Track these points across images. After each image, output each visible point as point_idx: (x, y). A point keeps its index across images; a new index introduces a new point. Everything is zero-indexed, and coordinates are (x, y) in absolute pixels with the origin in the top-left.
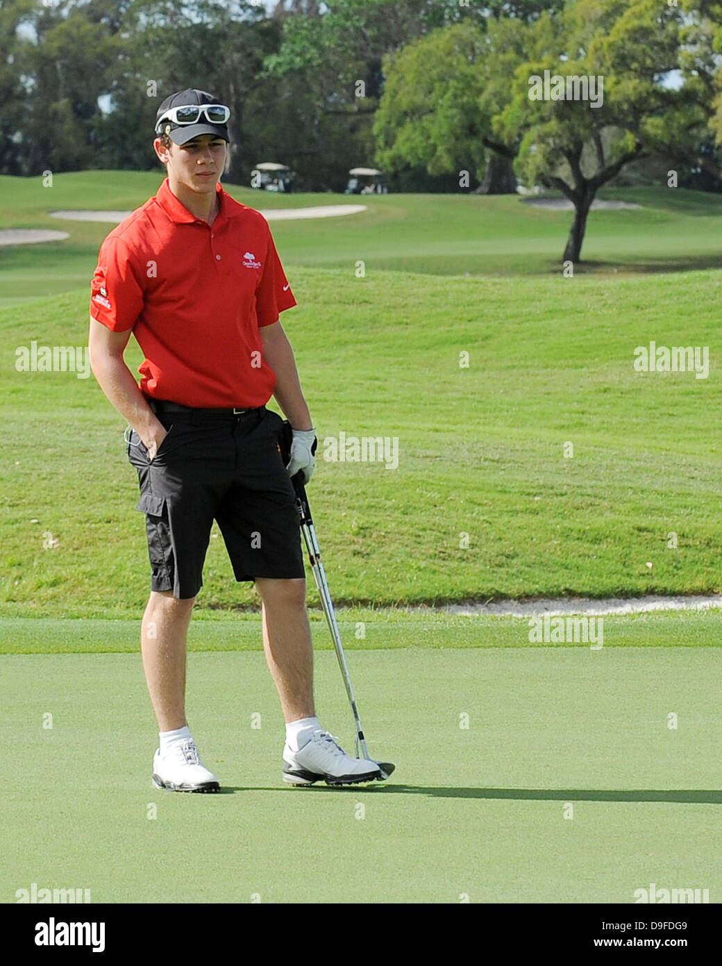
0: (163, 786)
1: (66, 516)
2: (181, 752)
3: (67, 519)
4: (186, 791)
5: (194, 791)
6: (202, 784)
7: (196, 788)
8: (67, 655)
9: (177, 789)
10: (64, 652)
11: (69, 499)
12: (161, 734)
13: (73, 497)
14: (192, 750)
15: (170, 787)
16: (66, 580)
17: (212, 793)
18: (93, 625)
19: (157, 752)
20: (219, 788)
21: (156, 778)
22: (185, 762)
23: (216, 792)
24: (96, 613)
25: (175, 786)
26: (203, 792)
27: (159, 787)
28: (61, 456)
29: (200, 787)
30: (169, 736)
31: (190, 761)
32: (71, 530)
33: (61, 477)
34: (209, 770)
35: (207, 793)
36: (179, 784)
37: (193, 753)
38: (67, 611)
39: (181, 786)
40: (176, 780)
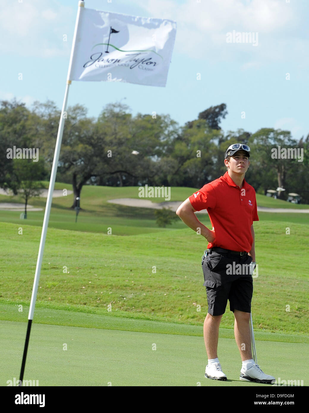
0: (208, 377)
1: (200, 295)
2: (215, 366)
3: (200, 297)
4: (215, 380)
5: (218, 380)
6: (221, 377)
7: (219, 378)
8: (187, 336)
9: (213, 378)
10: (186, 335)
11: (201, 290)
12: (209, 360)
13: (203, 290)
14: (219, 366)
15: (210, 378)
16: (197, 317)
17: (224, 381)
18: (198, 327)
19: (207, 366)
20: (227, 379)
21: (206, 374)
22: (216, 369)
23: (225, 381)
24: (200, 324)
25: (212, 377)
26: (221, 380)
27: (206, 378)
28: (201, 276)
29: (220, 378)
30: (211, 361)
31: (218, 369)
32: (201, 300)
33: (200, 283)
34: (224, 373)
35: (223, 381)
36: (213, 377)
37: (219, 367)
38: (190, 323)
39: (214, 378)
40: (212, 376)
